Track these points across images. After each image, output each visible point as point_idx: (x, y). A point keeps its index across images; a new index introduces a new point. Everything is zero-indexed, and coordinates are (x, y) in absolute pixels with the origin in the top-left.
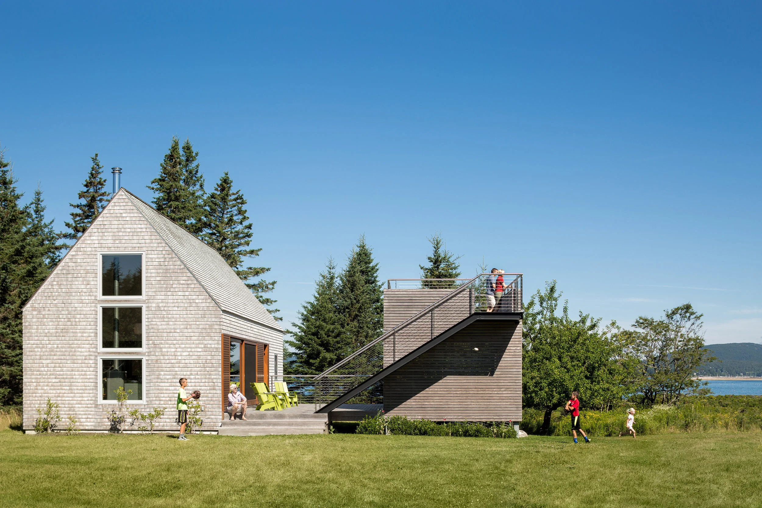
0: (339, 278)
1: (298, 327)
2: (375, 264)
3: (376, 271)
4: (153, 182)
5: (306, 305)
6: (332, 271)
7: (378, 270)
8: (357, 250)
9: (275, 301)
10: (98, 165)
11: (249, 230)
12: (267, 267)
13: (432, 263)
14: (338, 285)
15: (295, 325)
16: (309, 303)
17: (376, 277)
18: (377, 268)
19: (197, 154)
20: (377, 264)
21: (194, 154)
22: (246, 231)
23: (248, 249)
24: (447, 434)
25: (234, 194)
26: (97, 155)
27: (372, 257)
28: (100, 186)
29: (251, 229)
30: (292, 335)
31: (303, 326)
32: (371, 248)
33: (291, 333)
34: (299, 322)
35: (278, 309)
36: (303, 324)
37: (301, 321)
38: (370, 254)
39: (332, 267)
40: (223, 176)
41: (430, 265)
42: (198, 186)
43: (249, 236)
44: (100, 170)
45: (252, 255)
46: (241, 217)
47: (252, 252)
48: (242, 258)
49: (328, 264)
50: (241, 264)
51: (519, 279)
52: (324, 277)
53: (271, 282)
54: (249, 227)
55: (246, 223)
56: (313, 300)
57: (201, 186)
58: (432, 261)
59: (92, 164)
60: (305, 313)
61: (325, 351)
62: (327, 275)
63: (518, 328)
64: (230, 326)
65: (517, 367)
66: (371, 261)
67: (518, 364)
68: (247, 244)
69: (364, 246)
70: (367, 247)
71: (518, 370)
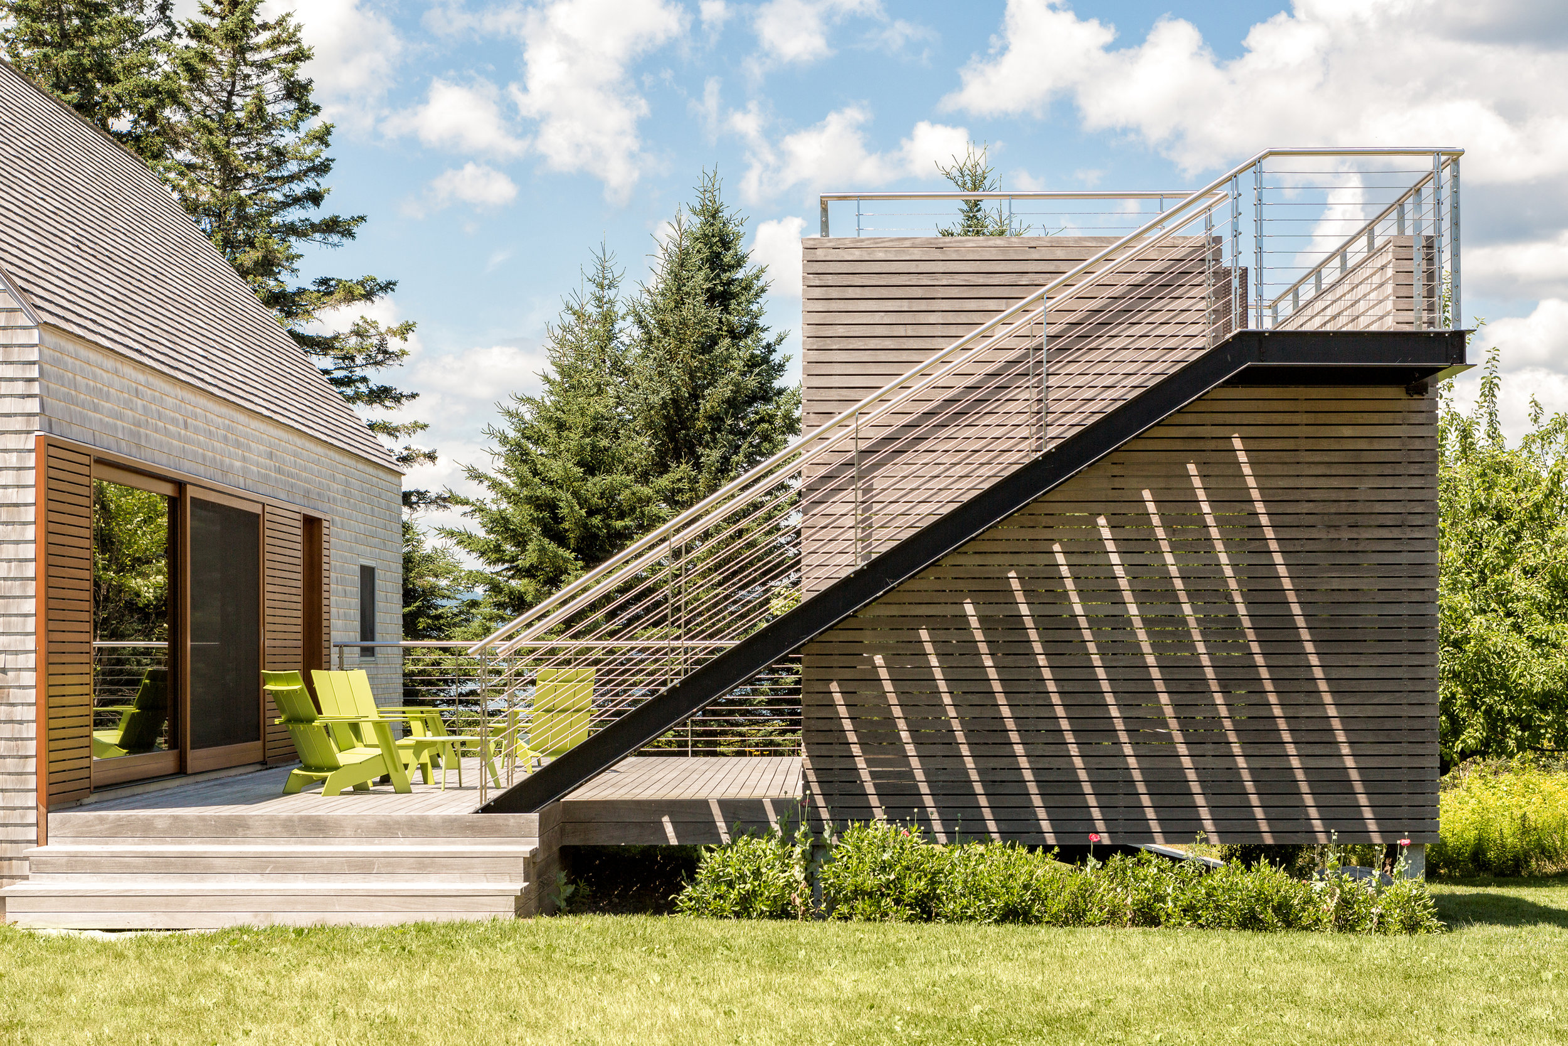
0: (630, 319)
1: (486, 483)
2: (755, 271)
3: (757, 295)
5: (513, 406)
6: (610, 294)
7: (763, 290)
8: (695, 223)
9: (414, 396)
11: (323, 147)
12: (382, 280)
14: (627, 343)
15: (476, 475)
16: (529, 400)
17: (758, 314)
18: (761, 283)
20: (761, 271)
22: (309, 150)
23: (316, 215)
24: (1113, 917)
25: (266, 26)
27: (742, 247)
29: (327, 145)
30: (467, 508)
31: (505, 479)
32: (739, 217)
33: (466, 502)
34: (493, 465)
35: (421, 422)
36: (505, 472)
37: (501, 464)
38: (738, 236)
39: (606, 282)
45: (332, 238)
46: (293, 106)
47: (332, 226)
48: (297, 245)
49: (591, 272)
50: (295, 266)
51: (1447, 173)
52: (579, 315)
53: (395, 325)
54: (323, 137)
55: (313, 123)
56: (539, 391)
60: (512, 434)
61: (580, 563)
62: (591, 309)
63: (1420, 418)
64: (96, 409)
65: (1416, 597)
66: (739, 263)
67: (1422, 584)
68: (315, 198)
69: (717, 211)
70: (725, 214)
71: (1421, 610)
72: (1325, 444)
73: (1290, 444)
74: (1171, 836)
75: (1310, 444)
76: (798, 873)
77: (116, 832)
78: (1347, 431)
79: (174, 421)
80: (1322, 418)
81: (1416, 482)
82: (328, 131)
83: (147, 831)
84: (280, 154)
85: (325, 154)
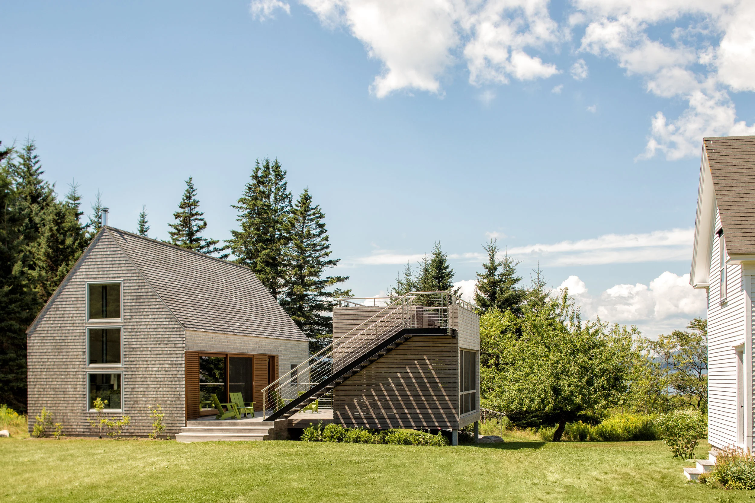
3: (451, 277)
4: (239, 201)
6: (409, 278)
7: (453, 275)
8: (433, 257)
10: (192, 188)
11: (327, 242)
12: (344, 276)
13: (487, 270)
17: (451, 282)
18: (452, 274)
19: (285, 173)
20: (452, 270)
21: (283, 173)
22: (323, 243)
23: (327, 259)
25: (312, 209)
26: (191, 179)
27: (447, 263)
28: (193, 207)
32: (446, 255)
38: (446, 260)
39: (409, 274)
40: (303, 192)
41: (485, 272)
42: (286, 203)
43: (327, 247)
44: (194, 193)
45: (330, 266)
46: (319, 230)
47: (330, 262)
49: (405, 271)
50: (322, 274)
52: (401, 284)
53: (346, 290)
54: (326, 239)
55: (323, 236)
57: (290, 202)
58: (487, 268)
59: (187, 187)
62: (404, 281)
63: (455, 342)
64: (201, 343)
65: (454, 379)
66: (446, 268)
67: (455, 376)
68: (327, 254)
69: (440, 253)
70: (442, 254)
71: (455, 381)
72: (435, 348)
73: (428, 348)
74: (394, 427)
75: (433, 348)
76: (320, 433)
77: (199, 424)
78: (440, 345)
79: (224, 342)
80: (435, 343)
81: (454, 355)
82: (327, 237)
83: (204, 424)
84: (315, 245)
85: (328, 243)
